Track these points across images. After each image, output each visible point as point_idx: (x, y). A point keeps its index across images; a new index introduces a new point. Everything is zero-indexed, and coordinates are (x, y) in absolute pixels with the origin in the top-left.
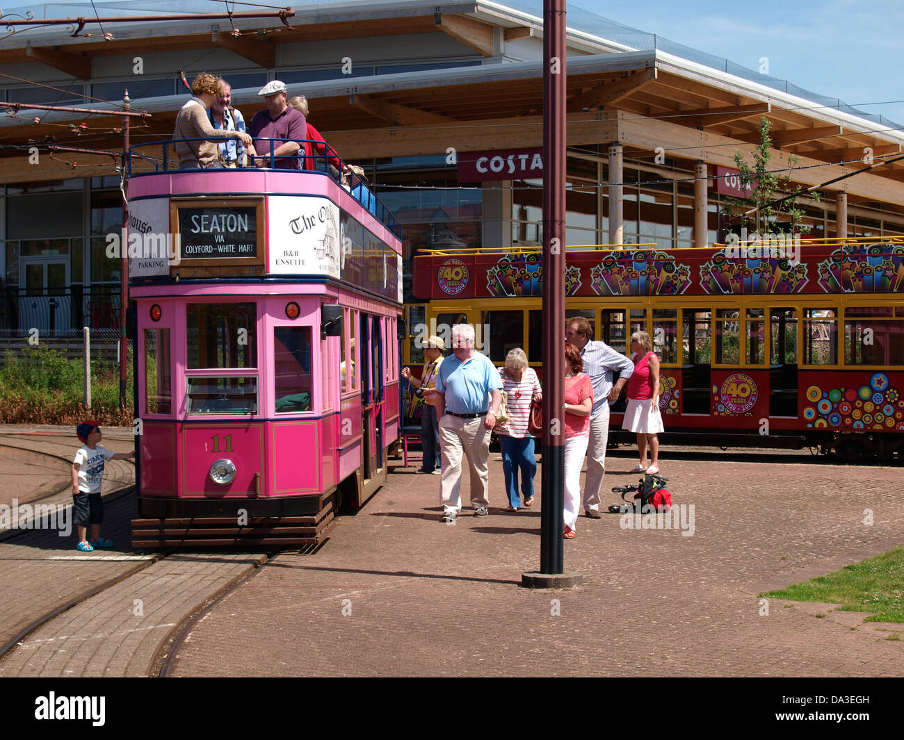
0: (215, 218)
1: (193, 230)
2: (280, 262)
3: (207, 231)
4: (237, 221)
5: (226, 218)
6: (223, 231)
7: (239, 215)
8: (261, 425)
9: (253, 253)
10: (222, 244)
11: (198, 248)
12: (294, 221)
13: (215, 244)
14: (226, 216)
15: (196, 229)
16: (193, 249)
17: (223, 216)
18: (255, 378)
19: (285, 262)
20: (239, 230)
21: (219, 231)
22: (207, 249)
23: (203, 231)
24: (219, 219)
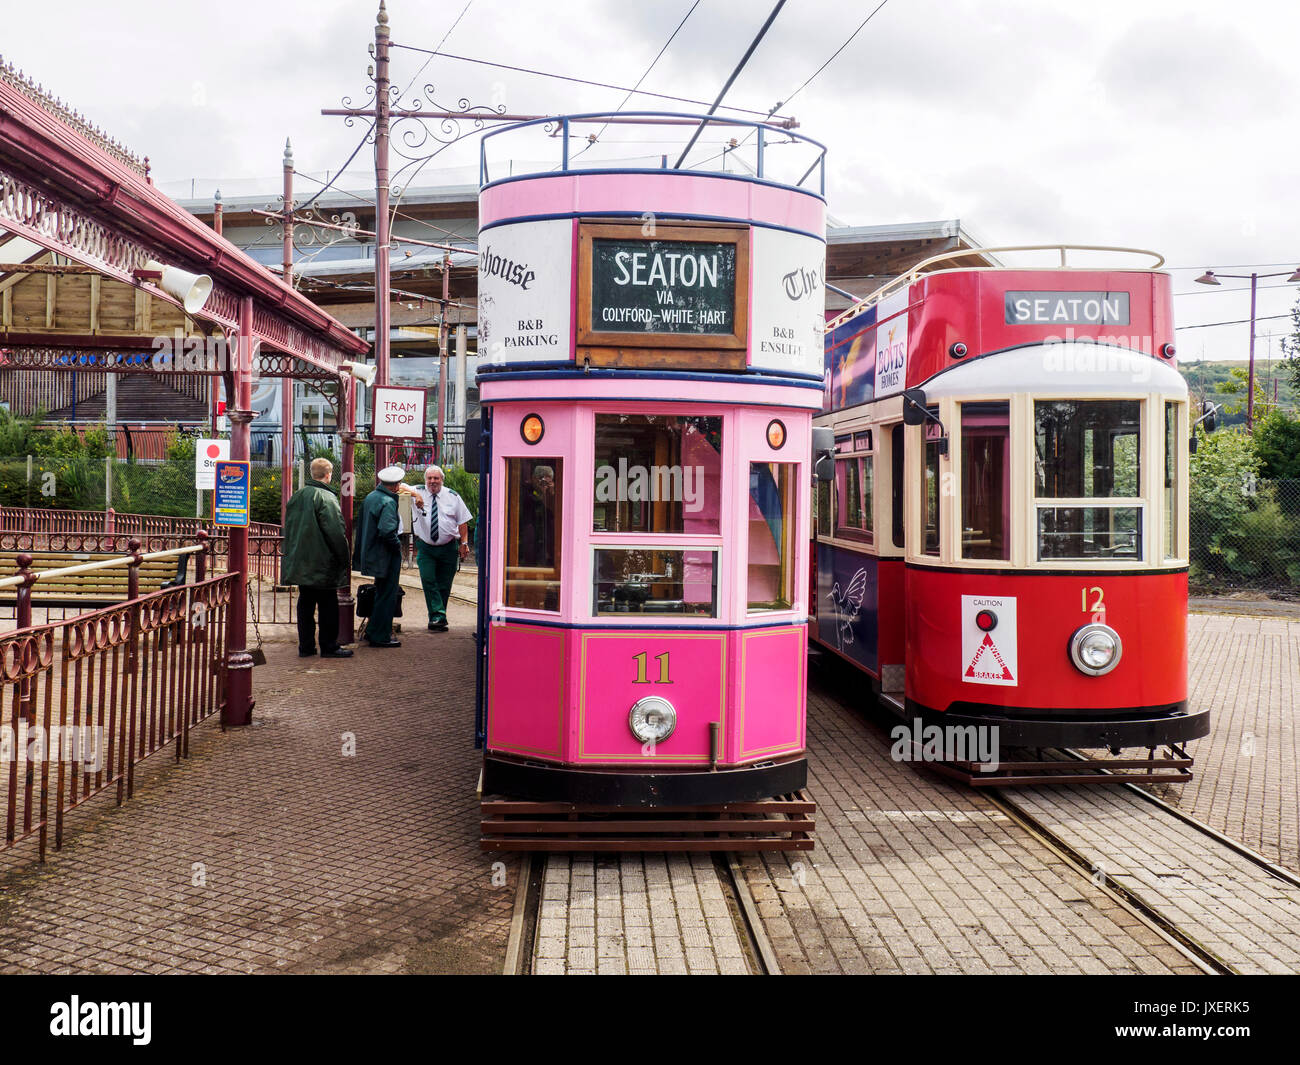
0: (658, 258)
1: (617, 280)
2: (767, 347)
3: (645, 283)
4: (699, 266)
5: (678, 261)
6: (673, 283)
7: (703, 257)
8: (723, 637)
9: (729, 327)
10: (668, 307)
11: (625, 312)
12: (790, 276)
13: (657, 309)
14: (679, 256)
15: (622, 277)
16: (615, 314)
17: (673, 257)
18: (716, 552)
19: (775, 348)
20: (702, 284)
21: (665, 283)
22: (640, 314)
23: (635, 282)
24: (667, 263)
